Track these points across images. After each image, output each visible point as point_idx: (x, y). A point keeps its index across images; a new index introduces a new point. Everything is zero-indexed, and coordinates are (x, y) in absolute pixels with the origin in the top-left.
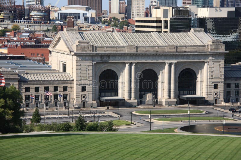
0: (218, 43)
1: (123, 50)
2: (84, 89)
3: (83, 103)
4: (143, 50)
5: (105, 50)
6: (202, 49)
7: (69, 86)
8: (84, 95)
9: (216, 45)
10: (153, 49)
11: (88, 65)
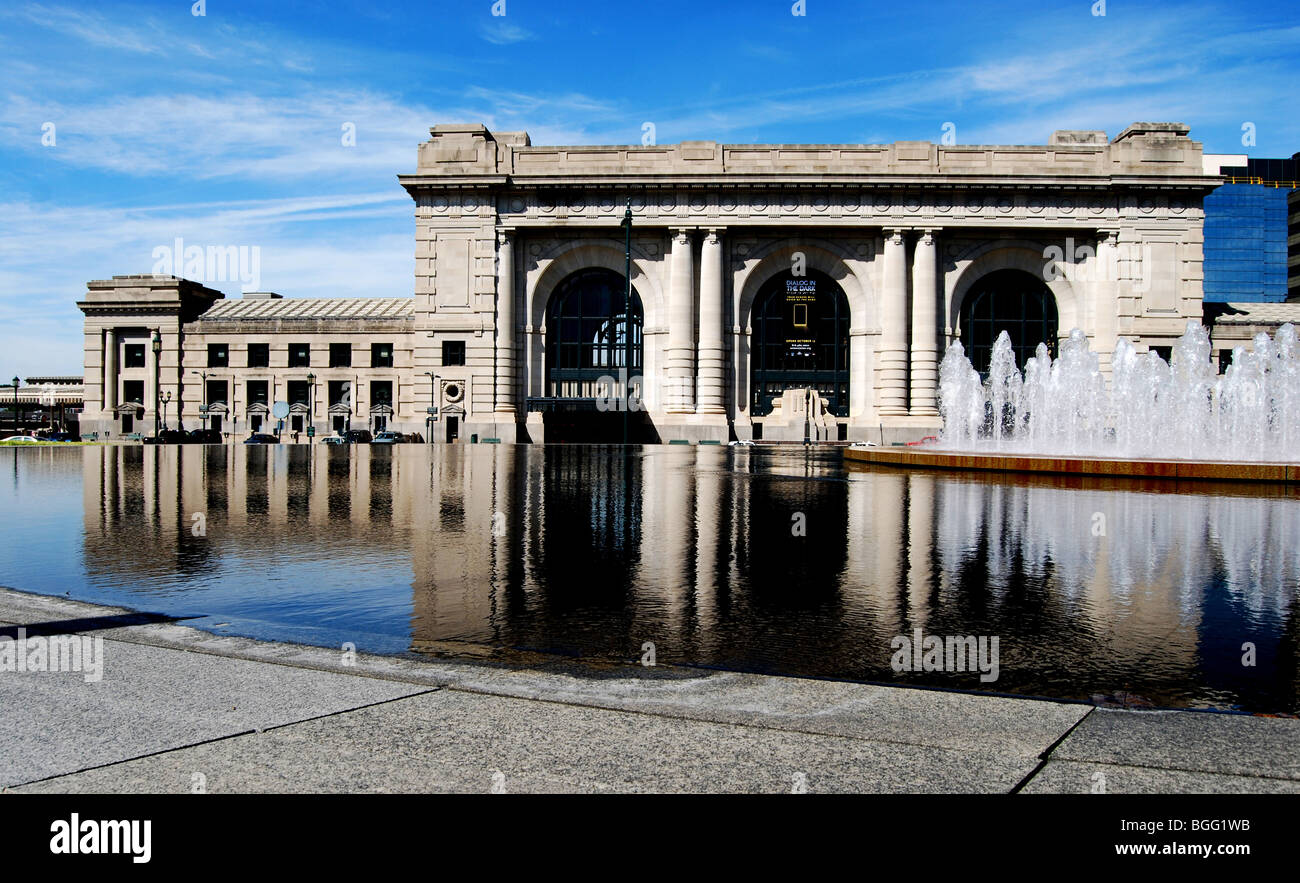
0: (1163, 135)
1: (656, 164)
2: (454, 354)
3: (449, 418)
4: (760, 163)
5: (560, 165)
6: (1080, 164)
7: (398, 341)
8: (452, 383)
9: (1157, 144)
10: (813, 163)
11: (473, 237)
